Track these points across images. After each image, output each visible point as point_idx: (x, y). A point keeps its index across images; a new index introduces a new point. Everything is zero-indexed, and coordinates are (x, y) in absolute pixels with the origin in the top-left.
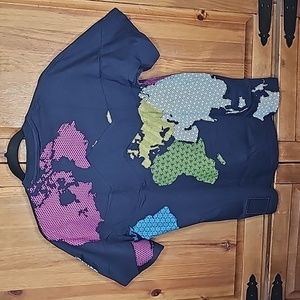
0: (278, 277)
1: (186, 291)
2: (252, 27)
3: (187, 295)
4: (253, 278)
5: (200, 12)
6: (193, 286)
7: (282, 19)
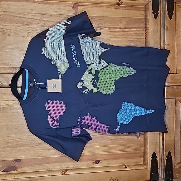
0: (169, 154)
1: (115, 161)
2: (148, 9)
3: (116, 163)
4: (154, 154)
5: (118, 1)
6: (119, 158)
7: (165, 4)
